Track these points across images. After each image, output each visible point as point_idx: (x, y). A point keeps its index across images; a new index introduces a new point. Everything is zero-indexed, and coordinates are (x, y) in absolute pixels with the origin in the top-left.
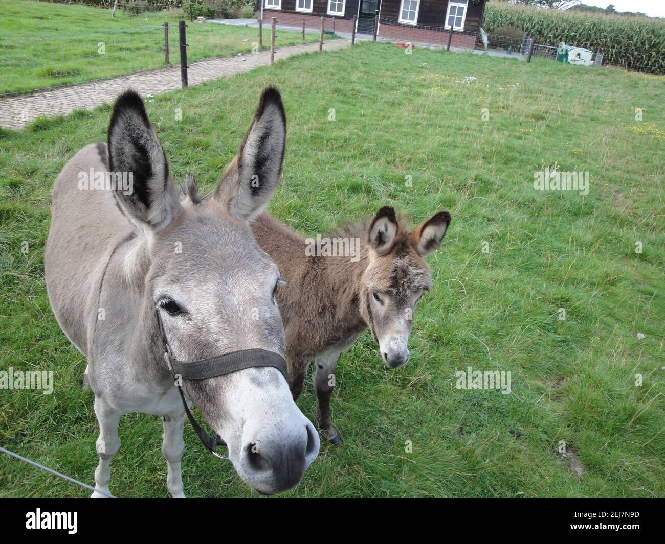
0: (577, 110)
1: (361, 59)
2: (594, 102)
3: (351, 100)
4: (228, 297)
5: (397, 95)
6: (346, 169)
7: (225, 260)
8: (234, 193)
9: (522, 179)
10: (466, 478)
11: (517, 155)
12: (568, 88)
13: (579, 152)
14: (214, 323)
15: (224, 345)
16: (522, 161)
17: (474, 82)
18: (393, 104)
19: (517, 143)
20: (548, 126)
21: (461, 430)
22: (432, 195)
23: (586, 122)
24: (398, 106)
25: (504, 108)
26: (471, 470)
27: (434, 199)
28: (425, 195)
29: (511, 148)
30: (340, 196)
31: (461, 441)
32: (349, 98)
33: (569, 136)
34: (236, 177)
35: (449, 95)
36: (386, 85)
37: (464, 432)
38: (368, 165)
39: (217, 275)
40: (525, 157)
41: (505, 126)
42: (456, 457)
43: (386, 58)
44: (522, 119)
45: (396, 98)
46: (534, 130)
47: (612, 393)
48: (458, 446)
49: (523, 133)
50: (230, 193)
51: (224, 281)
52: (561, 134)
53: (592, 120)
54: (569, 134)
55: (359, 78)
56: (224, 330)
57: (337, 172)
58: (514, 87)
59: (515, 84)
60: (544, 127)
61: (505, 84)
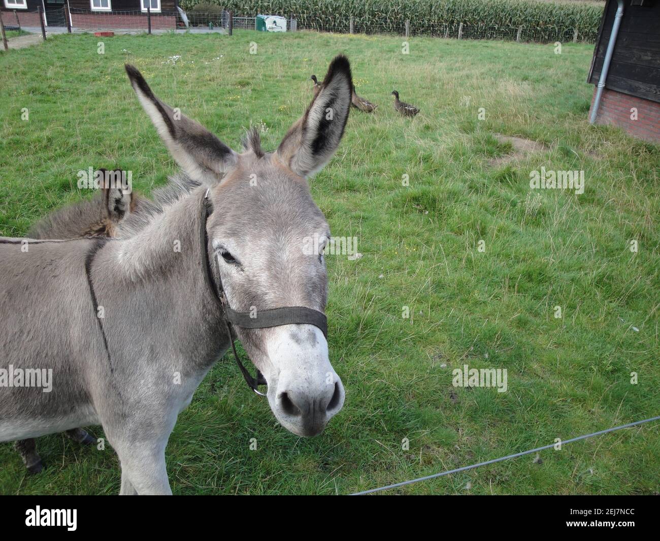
0: (278, 71)
1: (56, 53)
2: (294, 63)
3: (50, 97)
4: (279, 254)
5: (101, 85)
6: (54, 170)
7: (280, 217)
8: (296, 152)
9: (236, 143)
10: (226, 428)
11: (228, 121)
12: (270, 53)
13: (285, 108)
14: (263, 278)
15: (272, 298)
16: (233, 126)
17: (179, 60)
18: (98, 95)
19: (227, 111)
20: (254, 90)
21: (213, 387)
22: (148, 176)
23: (289, 82)
24: (103, 96)
25: (210, 80)
26: (228, 421)
27: (151, 179)
28: (141, 177)
29: (220, 117)
30: (51, 197)
31: (215, 397)
32: (48, 95)
33: (275, 96)
34: (299, 137)
35: (156, 76)
36: (87, 76)
37: (216, 388)
38: (77, 160)
39: (272, 232)
40: (235, 122)
41: (213, 97)
42: (212, 413)
43: (84, 50)
44: (229, 87)
45: (100, 88)
46: (242, 96)
47: (342, 311)
48: (212, 402)
49: (232, 100)
50: (293, 151)
51: (277, 238)
52: (268, 95)
53: (294, 78)
54: (274, 94)
55: (56, 74)
56: (272, 285)
57: (45, 174)
58: (219, 60)
59: (220, 57)
60: (250, 92)
61: (210, 59)
